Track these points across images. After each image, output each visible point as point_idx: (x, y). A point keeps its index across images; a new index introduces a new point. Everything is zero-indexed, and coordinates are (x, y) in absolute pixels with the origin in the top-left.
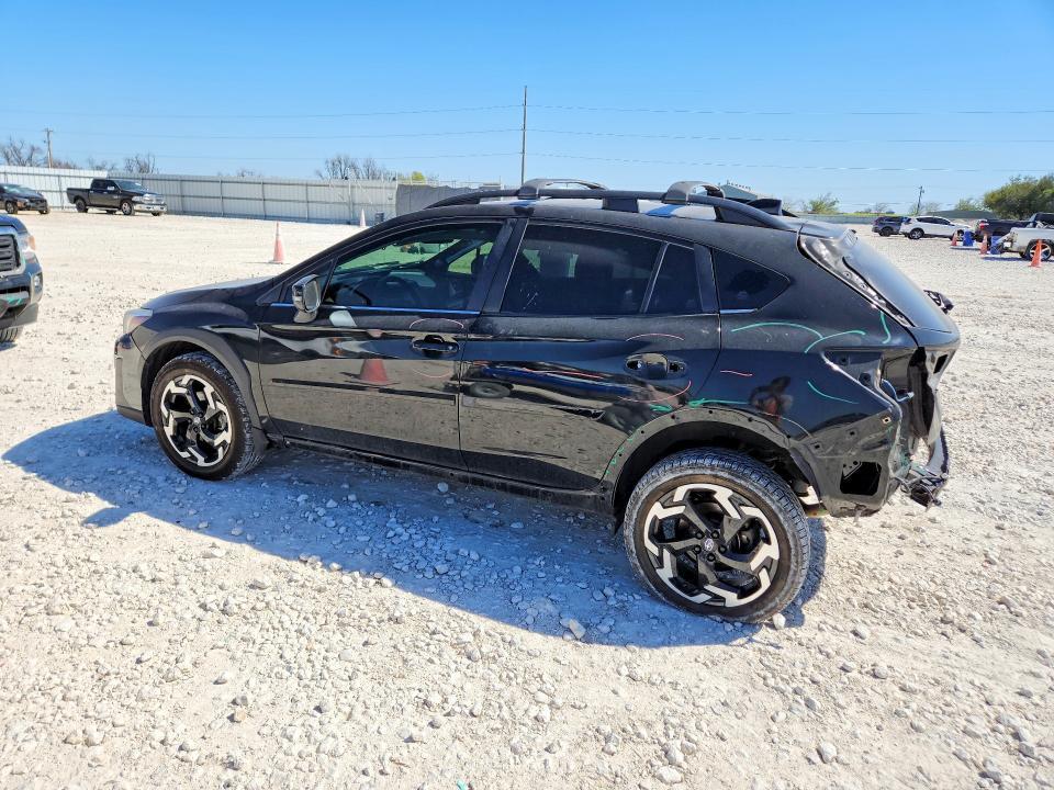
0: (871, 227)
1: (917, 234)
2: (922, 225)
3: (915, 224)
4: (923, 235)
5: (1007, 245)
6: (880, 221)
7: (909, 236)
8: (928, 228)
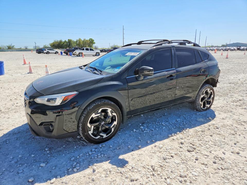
0: (35, 52)
1: (48, 53)
2: (49, 51)
3: (47, 51)
4: (49, 53)
5: (75, 54)
6: (37, 50)
7: (47, 53)
8: (50, 51)
